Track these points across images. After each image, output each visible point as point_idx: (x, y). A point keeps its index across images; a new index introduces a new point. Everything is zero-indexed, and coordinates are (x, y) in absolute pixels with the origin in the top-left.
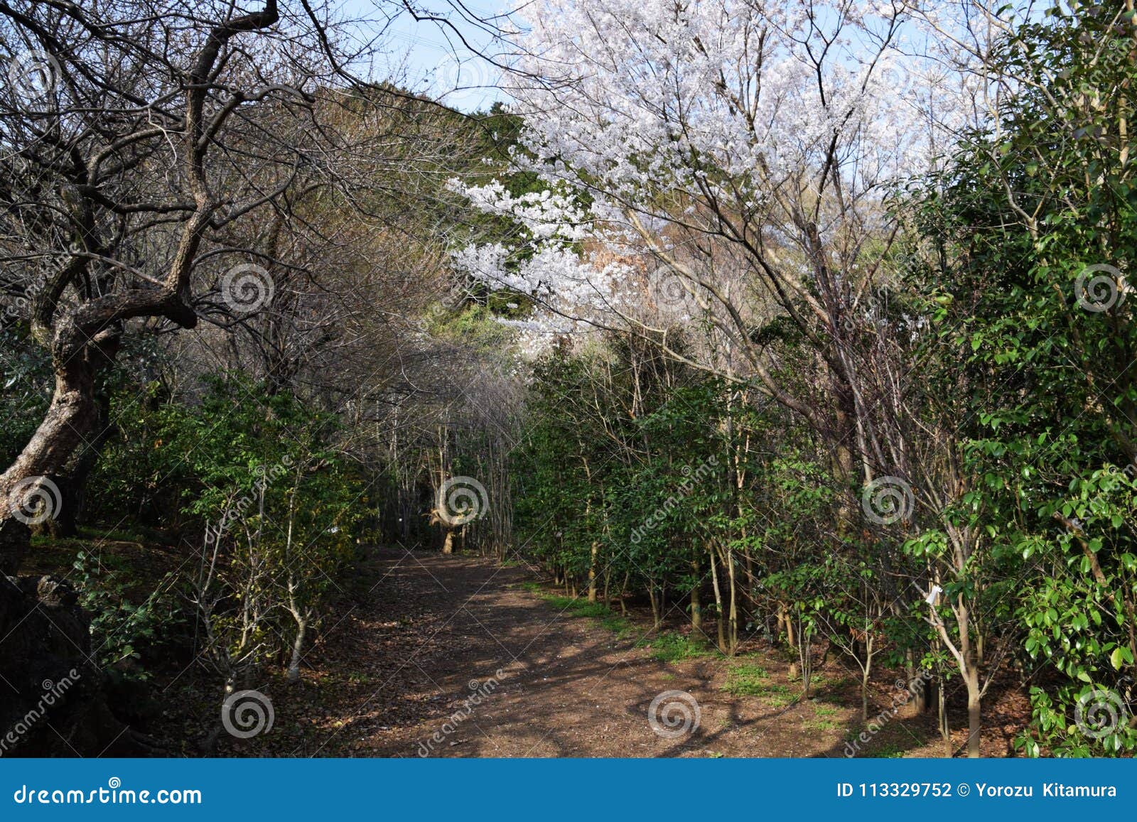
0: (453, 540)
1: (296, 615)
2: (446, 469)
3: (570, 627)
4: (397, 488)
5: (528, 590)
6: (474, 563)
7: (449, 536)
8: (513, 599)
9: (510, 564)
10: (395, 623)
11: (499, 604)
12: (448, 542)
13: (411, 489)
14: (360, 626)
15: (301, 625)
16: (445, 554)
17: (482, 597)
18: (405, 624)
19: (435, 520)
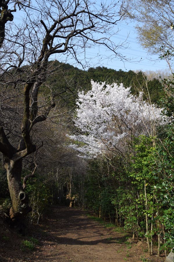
0: (72, 203)
1: (38, 214)
2: (72, 183)
3: (92, 222)
4: (58, 189)
5: (87, 215)
6: (76, 210)
7: (71, 203)
8: (82, 217)
9: (86, 210)
10: (55, 220)
11: (79, 218)
12: (71, 204)
13: (61, 189)
14: (48, 220)
15: (39, 215)
16: (70, 207)
17: (75, 216)
18: (57, 220)
19: (67, 198)
